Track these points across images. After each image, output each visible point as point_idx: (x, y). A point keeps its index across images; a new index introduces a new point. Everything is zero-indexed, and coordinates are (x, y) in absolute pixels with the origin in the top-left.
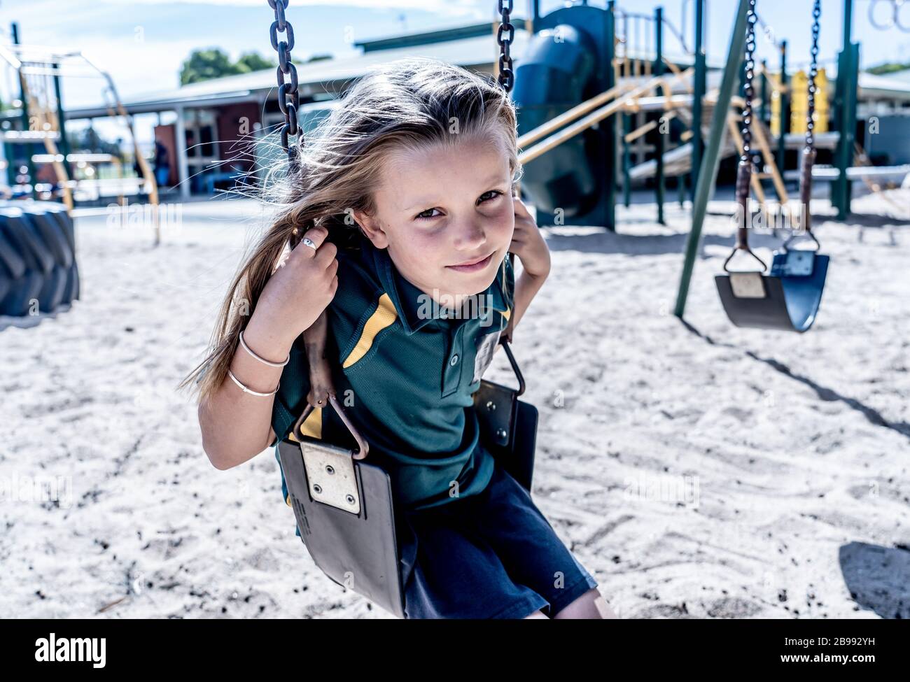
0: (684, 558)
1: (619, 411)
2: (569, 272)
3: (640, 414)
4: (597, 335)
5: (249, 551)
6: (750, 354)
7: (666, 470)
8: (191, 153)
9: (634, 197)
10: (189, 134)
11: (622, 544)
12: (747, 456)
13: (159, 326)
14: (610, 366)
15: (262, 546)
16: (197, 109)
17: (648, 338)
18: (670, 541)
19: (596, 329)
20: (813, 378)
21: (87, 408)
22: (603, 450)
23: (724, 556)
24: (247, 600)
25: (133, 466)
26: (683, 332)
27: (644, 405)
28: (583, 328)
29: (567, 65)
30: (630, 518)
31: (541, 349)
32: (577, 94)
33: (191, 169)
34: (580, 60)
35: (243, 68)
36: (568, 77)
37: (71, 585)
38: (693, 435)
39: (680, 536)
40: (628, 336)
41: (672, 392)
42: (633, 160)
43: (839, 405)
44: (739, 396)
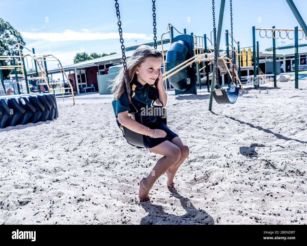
0: (206, 151)
1: (194, 129)
2: (184, 104)
3: (199, 129)
4: (190, 115)
5: (112, 156)
6: (226, 116)
7: (204, 139)
8: (79, 82)
9: (202, 87)
10: (78, 76)
11: (193, 150)
12: (222, 135)
13: (80, 121)
14: (192, 121)
15: (115, 154)
16: (80, 69)
17: (202, 115)
18: (202, 149)
19: (190, 114)
20: (240, 120)
21: (68, 136)
22: (190, 136)
23: (214, 150)
24: (113, 163)
25: (83, 144)
26: (211, 113)
27: (200, 128)
28: (186, 114)
29: (181, 51)
30: (195, 146)
31: (176, 119)
32: (184, 58)
33: (79, 86)
34: (185, 49)
35: (92, 57)
36: (182, 54)
37: (75, 163)
38: (211, 132)
39: (205, 148)
40: (197, 115)
41: (207, 125)
42: (202, 76)
43: (245, 124)
44: (222, 124)
